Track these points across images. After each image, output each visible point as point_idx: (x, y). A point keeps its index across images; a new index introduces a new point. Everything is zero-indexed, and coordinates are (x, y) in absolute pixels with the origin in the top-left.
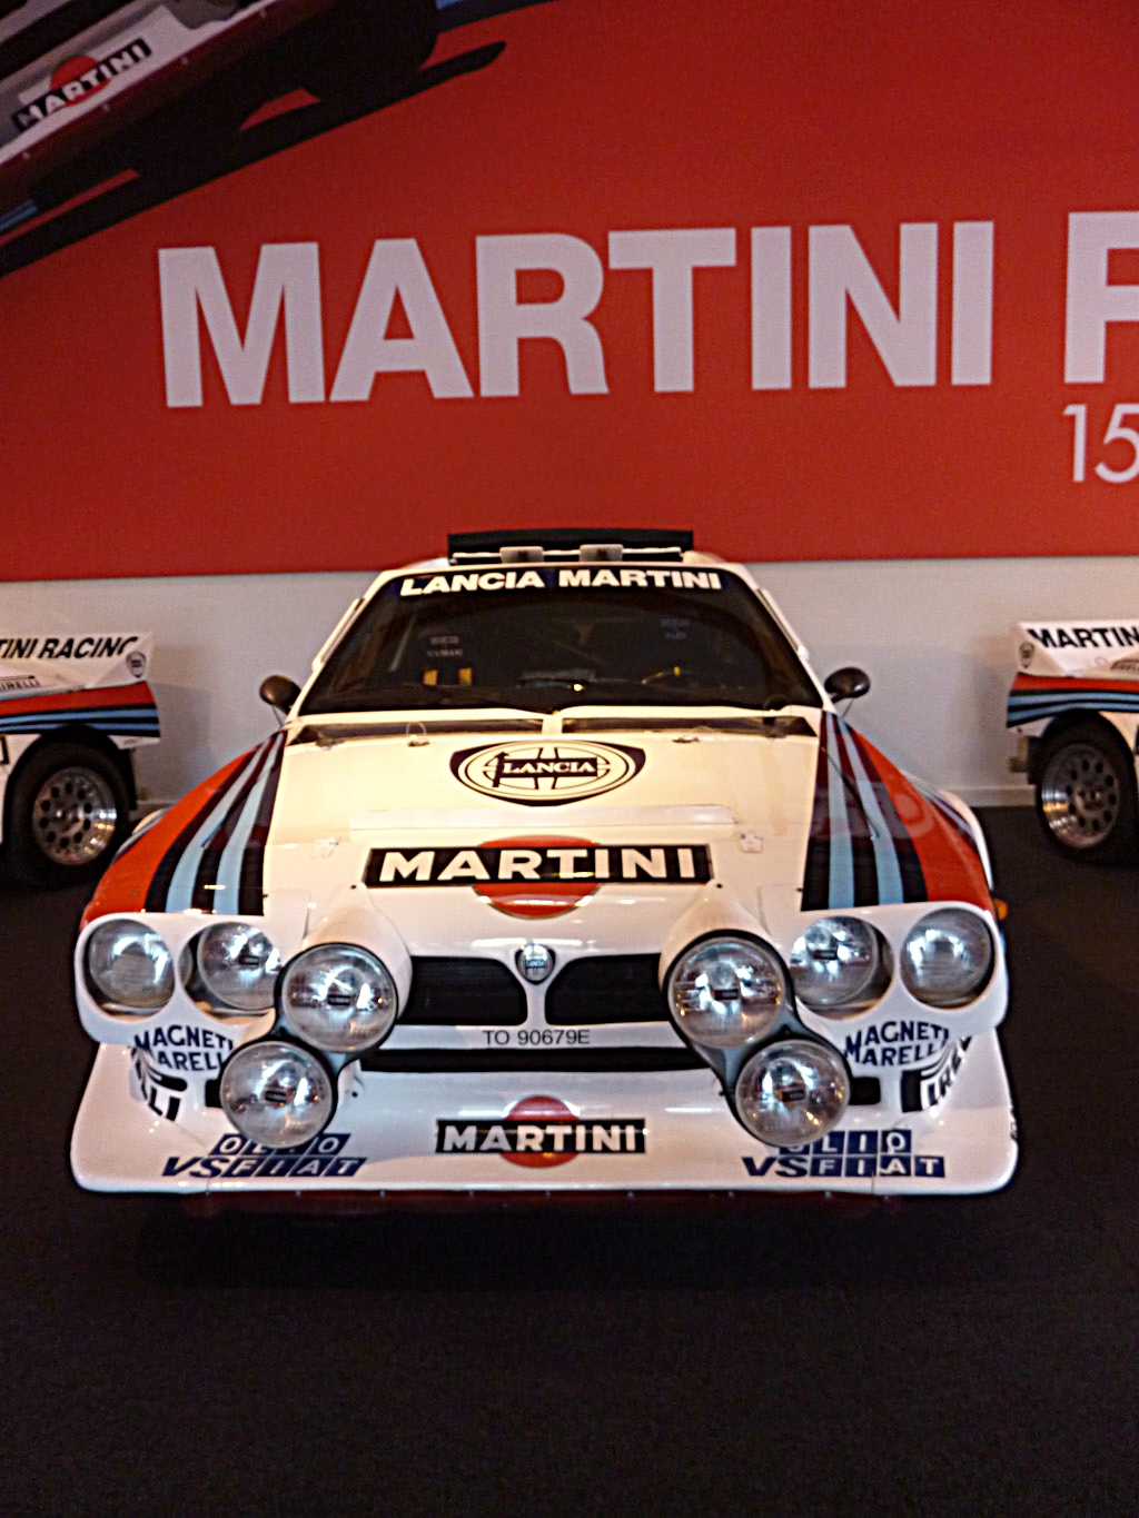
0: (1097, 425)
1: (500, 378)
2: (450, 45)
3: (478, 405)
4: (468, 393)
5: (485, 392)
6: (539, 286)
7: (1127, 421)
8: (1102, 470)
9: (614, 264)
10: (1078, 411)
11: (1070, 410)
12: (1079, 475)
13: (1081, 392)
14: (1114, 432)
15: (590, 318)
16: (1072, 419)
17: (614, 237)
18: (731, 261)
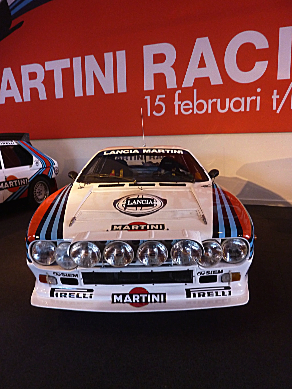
0: (153, 101)
1: (27, 98)
2: (14, 23)
3: (23, 104)
4: (21, 101)
5: (25, 100)
6: (33, 76)
7: (160, 100)
8: (154, 113)
9: (46, 69)
10: (148, 98)
11: (146, 98)
12: (149, 115)
13: (149, 93)
14: (157, 103)
15: (43, 82)
16: (147, 100)
17: (46, 63)
18: (69, 66)
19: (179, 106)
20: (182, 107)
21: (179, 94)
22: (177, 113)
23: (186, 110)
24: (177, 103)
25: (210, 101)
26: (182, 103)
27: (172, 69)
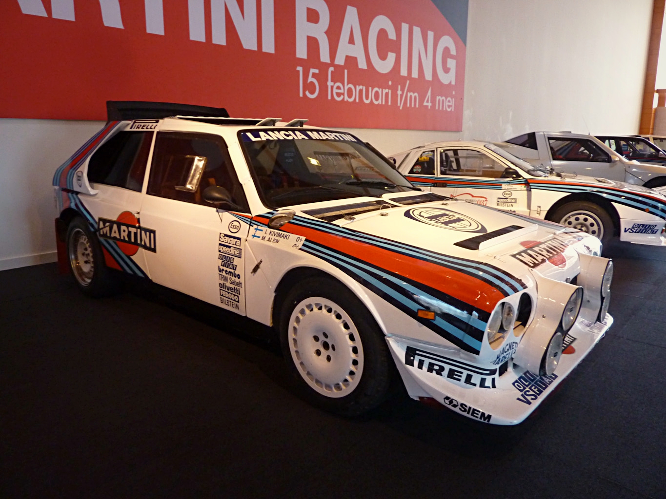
0: (306, 76)
7: (314, 75)
8: (307, 93)
10: (300, 69)
11: (298, 68)
12: (301, 95)
13: (301, 62)
14: (310, 79)
16: (299, 71)
19: (332, 87)
20: (335, 91)
21: (332, 72)
22: (329, 98)
23: (339, 95)
24: (330, 83)
25: (357, 86)
26: (334, 84)
27: (325, 36)
